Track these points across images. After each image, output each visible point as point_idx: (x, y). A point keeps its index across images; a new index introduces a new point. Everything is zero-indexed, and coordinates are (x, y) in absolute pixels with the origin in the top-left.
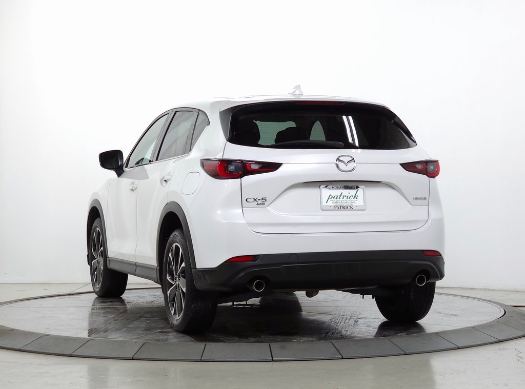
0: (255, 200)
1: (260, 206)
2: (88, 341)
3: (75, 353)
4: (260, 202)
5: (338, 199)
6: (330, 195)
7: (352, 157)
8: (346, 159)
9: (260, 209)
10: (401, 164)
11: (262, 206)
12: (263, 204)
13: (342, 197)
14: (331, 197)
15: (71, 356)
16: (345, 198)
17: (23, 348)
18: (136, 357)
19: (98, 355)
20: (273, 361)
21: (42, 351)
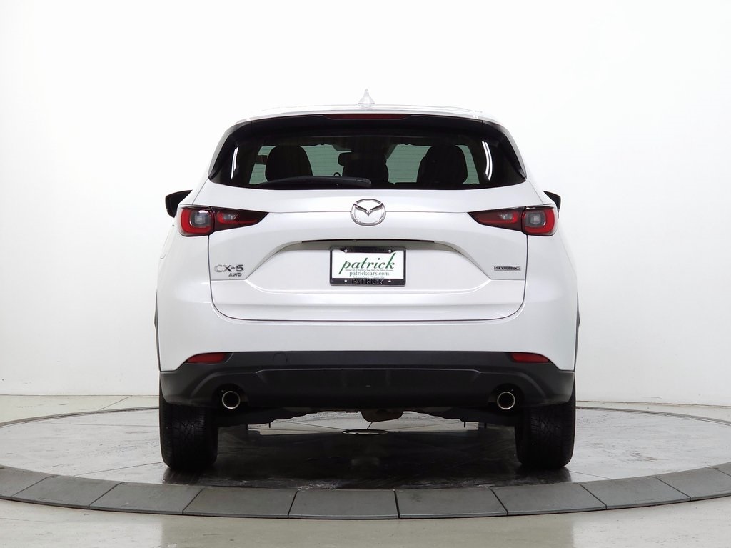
0: (228, 269)
1: (235, 277)
2: (116, 485)
3: (94, 505)
4: (234, 271)
5: (360, 268)
6: (346, 262)
7: (379, 202)
8: (369, 206)
9: (235, 284)
10: (469, 213)
11: (237, 277)
12: (239, 275)
13: (366, 265)
14: (347, 265)
15: (89, 508)
16: (372, 267)
17: (16, 496)
18: (187, 511)
19: (131, 508)
20: (399, 518)
21: (44, 500)
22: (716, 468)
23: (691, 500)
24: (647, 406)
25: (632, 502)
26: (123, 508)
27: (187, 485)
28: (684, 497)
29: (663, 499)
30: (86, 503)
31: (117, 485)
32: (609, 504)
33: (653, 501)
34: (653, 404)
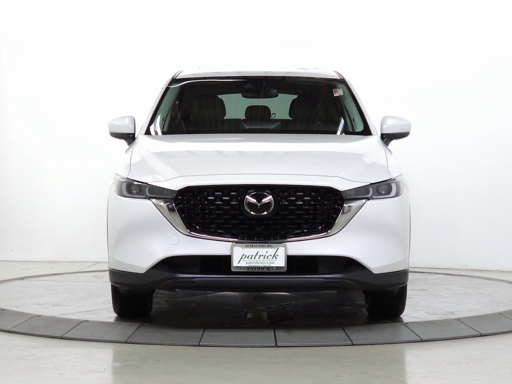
3: (65, 336)
15: (62, 338)
17: (12, 330)
18: (129, 340)
19: (91, 338)
20: (276, 346)
21: (32, 332)
22: (500, 314)
23: (481, 336)
24: (458, 271)
25: (439, 337)
26: (85, 338)
27: (130, 323)
28: (476, 333)
29: (463, 335)
30: (59, 335)
31: (81, 322)
32: (424, 338)
33: (455, 336)
34: (463, 270)
